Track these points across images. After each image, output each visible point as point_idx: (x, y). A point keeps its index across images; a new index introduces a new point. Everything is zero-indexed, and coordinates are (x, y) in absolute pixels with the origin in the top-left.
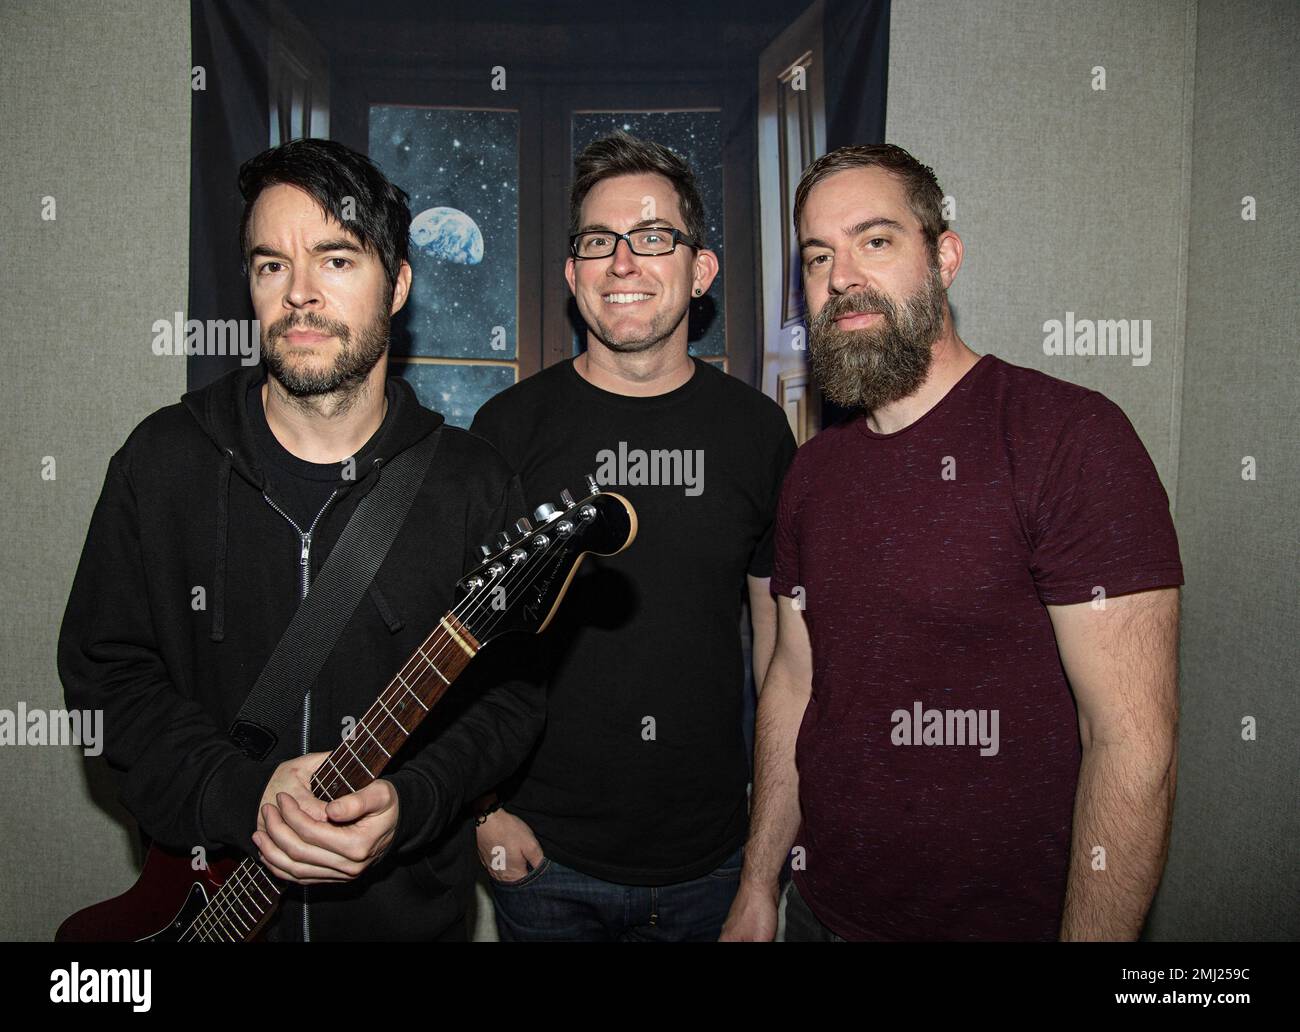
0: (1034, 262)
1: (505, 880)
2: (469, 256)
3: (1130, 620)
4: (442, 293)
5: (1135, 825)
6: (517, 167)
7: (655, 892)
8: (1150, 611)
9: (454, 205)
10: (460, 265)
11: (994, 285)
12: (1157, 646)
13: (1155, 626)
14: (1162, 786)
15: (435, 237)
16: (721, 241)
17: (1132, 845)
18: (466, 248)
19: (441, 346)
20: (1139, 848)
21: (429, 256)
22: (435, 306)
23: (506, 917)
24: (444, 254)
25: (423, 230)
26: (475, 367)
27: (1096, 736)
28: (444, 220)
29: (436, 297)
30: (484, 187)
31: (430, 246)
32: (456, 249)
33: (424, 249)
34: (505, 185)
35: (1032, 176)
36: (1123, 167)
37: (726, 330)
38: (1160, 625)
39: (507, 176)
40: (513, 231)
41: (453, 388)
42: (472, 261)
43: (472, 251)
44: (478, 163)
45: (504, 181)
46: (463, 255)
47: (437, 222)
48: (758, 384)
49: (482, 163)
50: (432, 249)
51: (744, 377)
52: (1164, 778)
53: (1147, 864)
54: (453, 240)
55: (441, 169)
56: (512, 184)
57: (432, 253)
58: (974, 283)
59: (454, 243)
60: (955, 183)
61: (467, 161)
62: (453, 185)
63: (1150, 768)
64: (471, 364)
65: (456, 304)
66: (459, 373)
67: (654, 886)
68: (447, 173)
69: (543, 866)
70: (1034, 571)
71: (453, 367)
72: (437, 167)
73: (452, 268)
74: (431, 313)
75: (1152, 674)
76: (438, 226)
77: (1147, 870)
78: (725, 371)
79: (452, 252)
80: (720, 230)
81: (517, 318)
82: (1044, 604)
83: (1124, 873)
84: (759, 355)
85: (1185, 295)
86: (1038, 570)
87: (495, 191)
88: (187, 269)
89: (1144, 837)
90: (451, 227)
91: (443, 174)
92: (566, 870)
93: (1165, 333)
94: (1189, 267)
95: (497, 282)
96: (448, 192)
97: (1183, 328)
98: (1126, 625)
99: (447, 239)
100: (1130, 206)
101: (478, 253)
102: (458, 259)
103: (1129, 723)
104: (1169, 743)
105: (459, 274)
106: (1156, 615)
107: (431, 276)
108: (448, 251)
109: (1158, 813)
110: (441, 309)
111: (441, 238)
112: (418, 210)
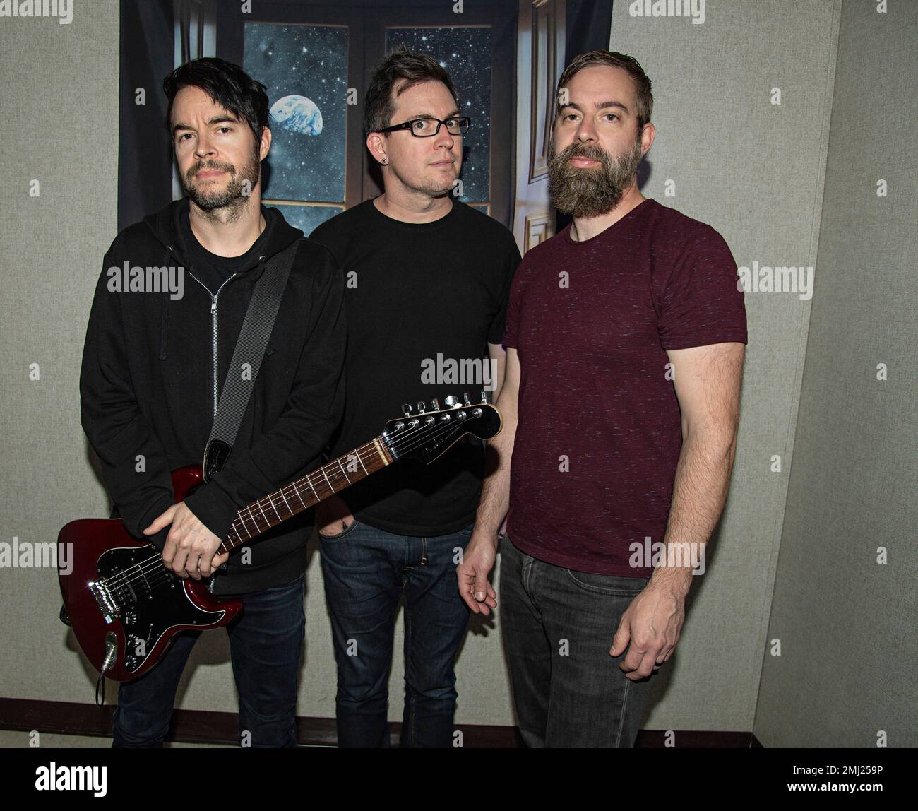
0: (714, 139)
1: (329, 535)
2: (313, 130)
3: (715, 359)
4: (293, 155)
5: (709, 478)
6: (347, 67)
7: (425, 542)
8: (726, 355)
9: (303, 94)
10: (306, 136)
11: (684, 155)
12: (729, 376)
13: (729, 364)
14: (726, 456)
15: (289, 116)
16: (488, 122)
17: (706, 489)
18: (311, 124)
19: (292, 193)
20: (710, 492)
21: (285, 130)
22: (289, 165)
24: (295, 128)
25: (281, 111)
26: (317, 208)
27: (691, 430)
28: (295, 104)
29: (289, 158)
30: (324, 81)
31: (286, 122)
32: (304, 124)
33: (281, 124)
34: (338, 79)
35: (716, 76)
36: (784, 69)
37: (489, 184)
38: (731, 364)
39: (339, 73)
40: (344, 113)
41: (301, 221)
42: (314, 134)
43: (315, 126)
44: (320, 64)
45: (337, 77)
46: (309, 129)
47: (290, 105)
48: (511, 226)
49: (322, 64)
50: (287, 125)
52: (727, 452)
53: (714, 501)
54: (302, 119)
55: (294, 68)
56: (343, 79)
57: (287, 128)
58: (669, 153)
59: (302, 121)
60: (658, 81)
61: (312, 62)
62: (302, 79)
63: (719, 445)
64: (313, 205)
65: (303, 163)
66: (305, 211)
67: (424, 537)
68: (298, 71)
69: (353, 525)
70: (660, 329)
71: (301, 207)
72: (291, 67)
73: (300, 137)
74: (285, 169)
75: (724, 393)
76: (291, 109)
77: (713, 504)
78: (489, 215)
79: (301, 127)
80: (488, 114)
81: (345, 174)
82: (665, 350)
83: (701, 506)
84: (512, 202)
85: (825, 165)
86: (662, 328)
87: (331, 83)
89: (714, 485)
90: (300, 109)
91: (295, 72)
92: (369, 528)
93: (809, 192)
94: (829, 144)
95: (331, 148)
96: (298, 85)
97: (822, 188)
98: (713, 361)
99: (297, 118)
100: (787, 99)
101: (318, 127)
102: (305, 132)
103: (709, 421)
104: (731, 431)
105: (306, 142)
106: (730, 358)
107: (287, 142)
108: (298, 126)
109: (723, 472)
110: (293, 166)
111: (293, 117)
112: (278, 97)
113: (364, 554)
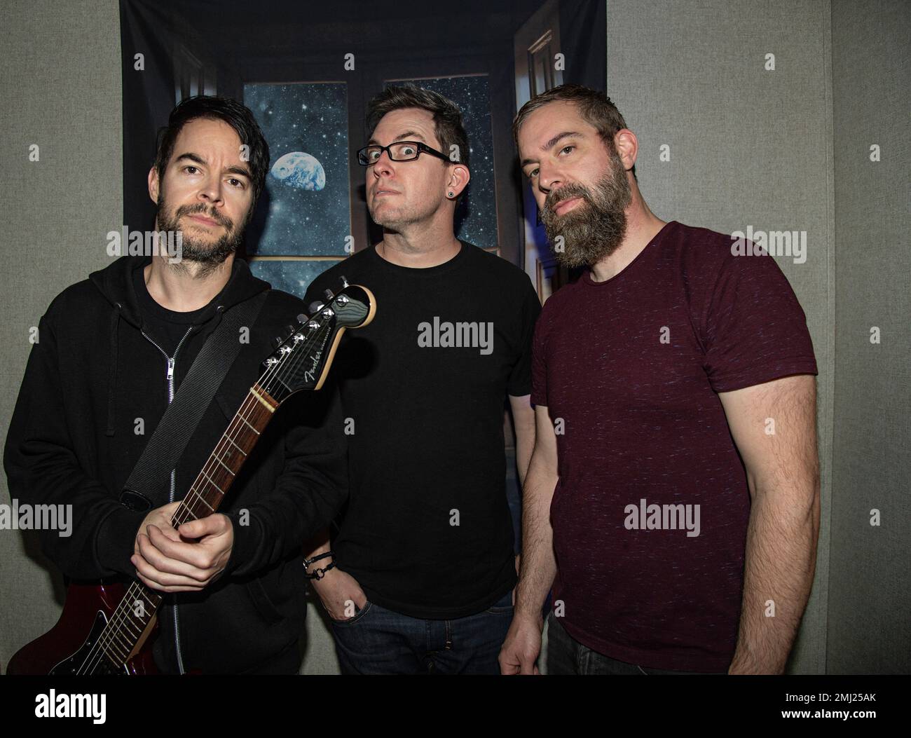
0: (720, 171)
1: (340, 619)
2: (316, 185)
3: (778, 399)
4: (298, 211)
5: (788, 548)
6: (347, 121)
7: (448, 624)
8: (792, 393)
9: (304, 150)
10: (309, 191)
11: (691, 189)
12: (798, 418)
13: (796, 403)
14: (807, 520)
15: (291, 173)
16: (492, 167)
17: (786, 563)
18: (313, 180)
19: (297, 248)
20: (792, 566)
21: (288, 186)
22: (293, 221)
23: (343, 646)
24: (298, 184)
25: (283, 169)
26: (322, 262)
27: (759, 487)
28: (298, 161)
29: (293, 214)
30: (324, 136)
31: (288, 179)
32: (307, 180)
33: (284, 181)
34: (339, 134)
35: (715, 110)
36: (781, 100)
37: (498, 229)
38: (800, 403)
39: (340, 127)
40: (346, 166)
41: (307, 277)
42: (318, 189)
43: (318, 181)
44: (320, 120)
45: (337, 132)
46: (312, 184)
47: (293, 162)
48: (522, 266)
49: (322, 119)
50: (290, 181)
51: (512, 260)
52: (808, 514)
53: (799, 578)
54: (304, 175)
55: (294, 126)
56: (343, 133)
57: (290, 184)
58: (676, 188)
59: (305, 176)
60: (659, 118)
61: (312, 119)
62: (303, 136)
63: (797, 506)
64: (319, 260)
65: (307, 219)
66: (311, 266)
67: (447, 620)
68: (299, 128)
69: (366, 607)
70: (707, 369)
71: (307, 262)
72: (291, 124)
73: (305, 194)
74: (290, 225)
75: (796, 439)
76: (294, 165)
77: (798, 582)
79: (304, 182)
80: (491, 159)
81: (350, 226)
82: (716, 393)
83: (781, 585)
84: (522, 245)
85: (833, 190)
86: (710, 367)
87: (332, 138)
88: (122, 202)
89: (795, 558)
90: (302, 165)
91: (296, 129)
92: (384, 610)
93: (820, 218)
94: (835, 169)
95: (335, 202)
96: (300, 141)
97: (833, 213)
98: (775, 402)
99: (300, 174)
100: (788, 128)
101: (321, 182)
102: (308, 187)
103: (780, 476)
104: (811, 488)
105: (309, 198)
106: (797, 395)
107: (290, 199)
108: (301, 182)
109: (806, 540)
110: (298, 222)
111: (296, 173)
112: (280, 155)
113: (379, 639)
